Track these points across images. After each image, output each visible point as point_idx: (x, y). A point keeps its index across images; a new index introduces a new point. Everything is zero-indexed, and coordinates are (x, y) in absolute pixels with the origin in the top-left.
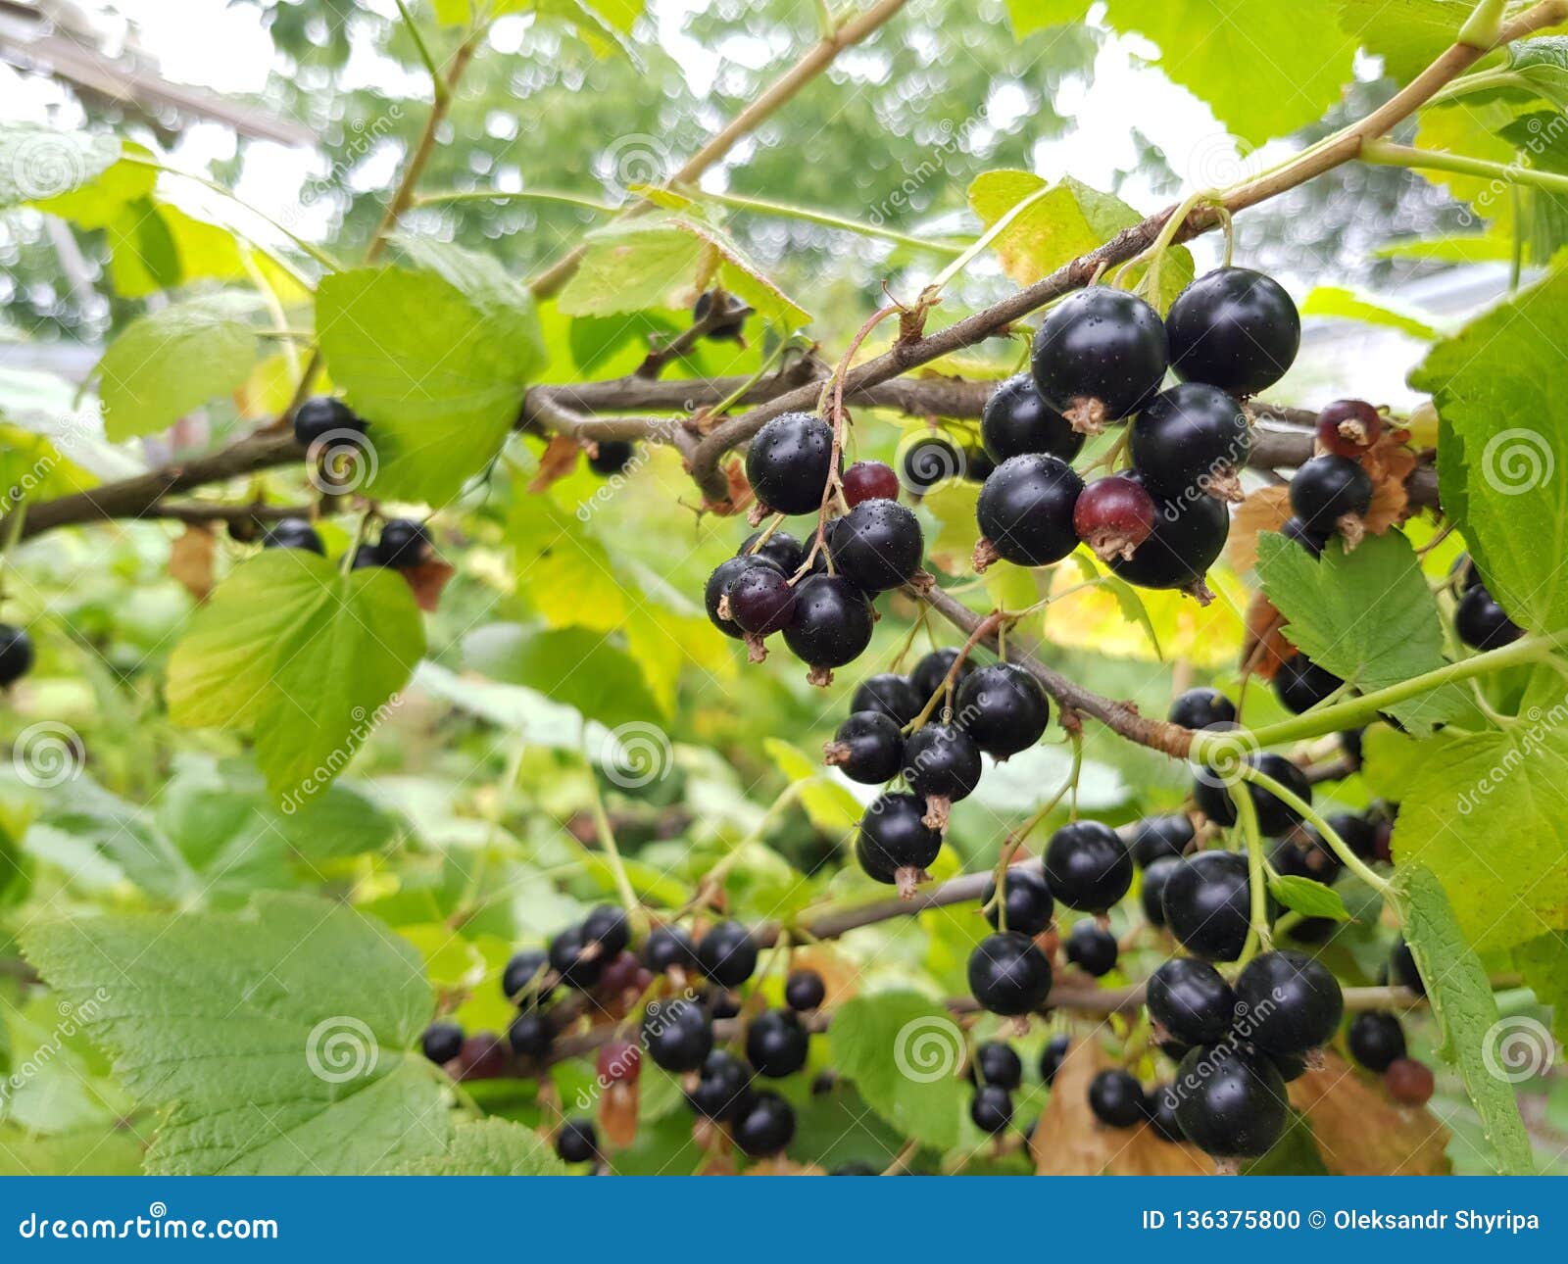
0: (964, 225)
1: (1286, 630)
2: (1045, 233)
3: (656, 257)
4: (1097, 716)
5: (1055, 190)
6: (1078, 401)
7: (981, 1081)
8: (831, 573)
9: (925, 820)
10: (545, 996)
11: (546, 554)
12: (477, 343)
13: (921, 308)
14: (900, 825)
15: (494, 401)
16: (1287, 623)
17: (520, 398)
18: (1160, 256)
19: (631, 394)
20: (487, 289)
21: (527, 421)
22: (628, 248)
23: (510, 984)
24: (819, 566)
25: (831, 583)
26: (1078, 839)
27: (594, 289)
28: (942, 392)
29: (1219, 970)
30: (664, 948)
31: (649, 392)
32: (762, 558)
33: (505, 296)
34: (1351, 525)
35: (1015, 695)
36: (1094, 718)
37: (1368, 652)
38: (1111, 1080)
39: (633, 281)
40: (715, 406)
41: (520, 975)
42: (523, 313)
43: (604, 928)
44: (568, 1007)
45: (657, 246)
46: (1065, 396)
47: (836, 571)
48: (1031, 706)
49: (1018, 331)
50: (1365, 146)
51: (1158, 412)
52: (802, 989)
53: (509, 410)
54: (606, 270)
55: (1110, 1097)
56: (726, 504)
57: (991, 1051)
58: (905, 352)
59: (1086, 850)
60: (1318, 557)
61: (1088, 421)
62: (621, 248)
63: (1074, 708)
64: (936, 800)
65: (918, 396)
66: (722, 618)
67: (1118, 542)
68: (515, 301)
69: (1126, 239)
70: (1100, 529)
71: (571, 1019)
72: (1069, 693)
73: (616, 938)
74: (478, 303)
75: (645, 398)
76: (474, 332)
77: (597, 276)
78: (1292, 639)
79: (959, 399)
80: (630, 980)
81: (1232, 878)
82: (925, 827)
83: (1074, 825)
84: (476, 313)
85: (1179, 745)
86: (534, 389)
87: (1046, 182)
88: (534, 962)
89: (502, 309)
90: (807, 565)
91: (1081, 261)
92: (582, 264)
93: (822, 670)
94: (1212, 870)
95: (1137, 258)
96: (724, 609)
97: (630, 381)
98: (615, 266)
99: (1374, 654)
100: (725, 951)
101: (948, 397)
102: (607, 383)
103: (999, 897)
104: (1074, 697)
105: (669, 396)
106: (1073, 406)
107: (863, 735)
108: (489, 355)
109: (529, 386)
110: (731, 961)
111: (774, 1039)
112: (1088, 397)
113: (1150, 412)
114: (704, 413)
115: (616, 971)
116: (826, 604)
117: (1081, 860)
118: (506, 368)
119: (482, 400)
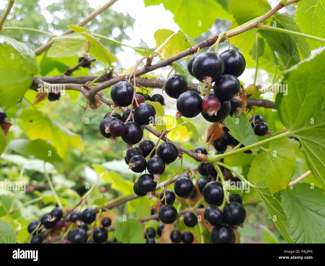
0: (141, 46)
1: (230, 132)
2: (170, 45)
3: (73, 45)
4: (186, 153)
5: (176, 34)
6: (207, 77)
7: (148, 237)
8: (133, 121)
9: (154, 180)
10: (40, 231)
11: (31, 121)
12: (22, 65)
13: (152, 57)
14: (147, 182)
15: (27, 80)
16: (229, 131)
17: (32, 80)
18: (217, 46)
19: (64, 79)
20: (24, 51)
21: (34, 86)
22: (66, 42)
23: (30, 230)
24: (131, 120)
25: (134, 123)
26: (182, 181)
27: (57, 51)
28: (143, 81)
29: (219, 208)
30: (75, 216)
31: (69, 79)
32: (113, 117)
33: (29, 53)
34: (239, 110)
35: (171, 149)
36: (185, 154)
37: (243, 136)
38: (175, 233)
39: (67, 50)
40: (91, 82)
41: (32, 227)
42: (34, 58)
43: (56, 213)
44: (46, 233)
45: (74, 42)
46: (203, 76)
47: (135, 121)
48: (175, 152)
49: (173, 65)
50: (259, 25)
51: (222, 81)
52: (106, 222)
53: (30, 83)
54: (60, 47)
55: (175, 236)
56: (95, 106)
57: (149, 230)
58: (147, 68)
59: (184, 184)
60: (232, 116)
61: (209, 82)
62: (64, 42)
63: (181, 152)
64: (156, 175)
65: (138, 82)
66: (107, 133)
67: (214, 111)
68: (31, 55)
69: (203, 43)
70: (210, 108)
71: (46, 236)
72: (180, 148)
73: (59, 215)
74: (22, 54)
75: (67, 80)
76: (21, 62)
77: (58, 48)
78: (231, 134)
79: (147, 83)
80: (63, 225)
81: (218, 187)
82: (154, 182)
83: (181, 178)
84: (22, 57)
85: (205, 159)
86: (36, 77)
87: (174, 32)
88: (37, 223)
89: (28, 56)
90: (128, 119)
91: (193, 48)
92: (53, 45)
93: (131, 145)
94: (214, 186)
95: (212, 46)
96: (107, 131)
97: (63, 76)
98: (62, 46)
99: (244, 137)
100: (88, 215)
101: (145, 82)
102: (57, 76)
103: (165, 197)
104: (181, 149)
105: (74, 80)
106: (205, 79)
107: (138, 161)
108: (25, 68)
109: (35, 77)
110: (90, 217)
111: (100, 234)
112: (209, 77)
113: (221, 81)
114: (89, 83)
115: (59, 223)
116: (133, 129)
117: (183, 186)
118: (29, 72)
119: (23, 80)
